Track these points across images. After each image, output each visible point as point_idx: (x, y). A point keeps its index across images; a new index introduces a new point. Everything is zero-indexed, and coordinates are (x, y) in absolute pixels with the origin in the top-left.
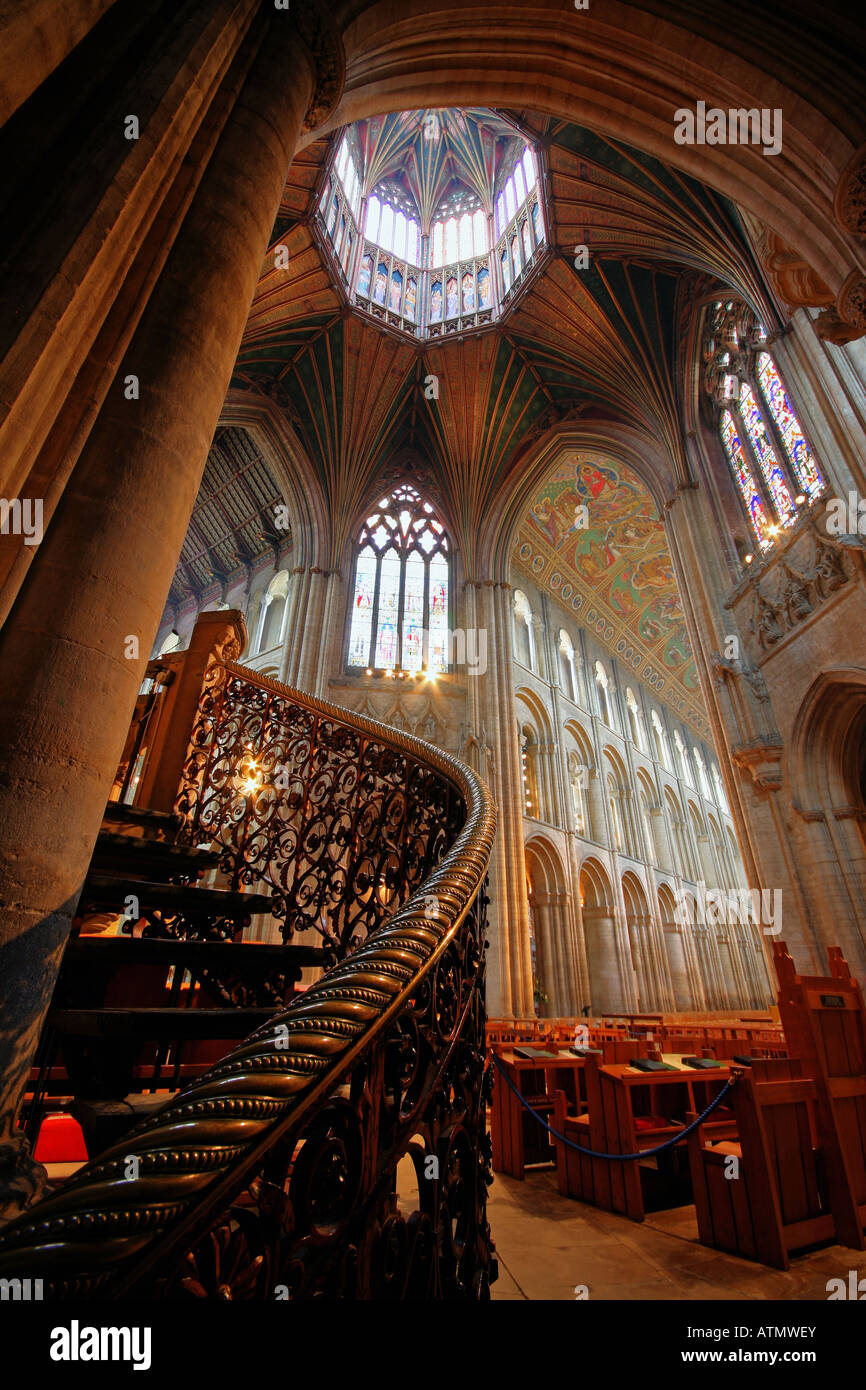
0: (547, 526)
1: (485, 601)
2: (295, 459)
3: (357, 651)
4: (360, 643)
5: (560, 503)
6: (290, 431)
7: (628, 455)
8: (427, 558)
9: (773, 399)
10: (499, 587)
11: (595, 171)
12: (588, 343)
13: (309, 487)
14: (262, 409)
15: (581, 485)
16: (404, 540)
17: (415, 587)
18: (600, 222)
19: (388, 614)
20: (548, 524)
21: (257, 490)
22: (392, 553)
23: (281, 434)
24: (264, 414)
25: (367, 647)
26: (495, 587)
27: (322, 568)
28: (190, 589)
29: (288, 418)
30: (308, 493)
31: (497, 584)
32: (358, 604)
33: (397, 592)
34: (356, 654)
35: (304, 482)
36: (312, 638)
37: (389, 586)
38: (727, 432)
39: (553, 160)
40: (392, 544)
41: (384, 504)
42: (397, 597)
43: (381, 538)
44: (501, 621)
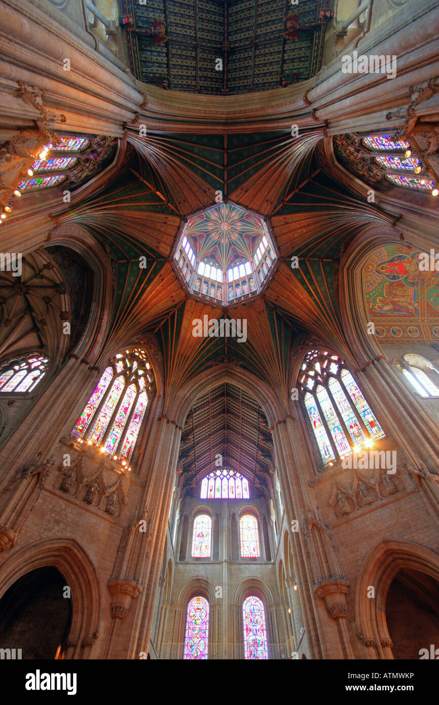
0: (395, 310)
1: (372, 375)
2: (247, 379)
3: (326, 455)
4: (326, 449)
5: (389, 293)
6: (239, 369)
7: (374, 242)
8: (338, 377)
9: (384, 145)
10: (375, 361)
11: (246, 185)
12: (311, 228)
13: (258, 386)
14: (223, 370)
15: (391, 277)
16: (322, 376)
17: (339, 396)
18: (266, 193)
19: (333, 421)
20: (394, 308)
21: (250, 404)
22: (320, 388)
23: (236, 373)
24: (226, 371)
25: (330, 448)
26: (373, 363)
27: (281, 419)
28: (262, 471)
29: (236, 365)
30: (260, 389)
31: (373, 361)
32: (315, 425)
33: (332, 406)
34: (326, 457)
35: (256, 386)
36: (289, 462)
37: (326, 405)
38: (396, 180)
39: (234, 199)
40: (317, 383)
41: (304, 367)
42: (333, 409)
43: (311, 384)
44: (388, 379)
